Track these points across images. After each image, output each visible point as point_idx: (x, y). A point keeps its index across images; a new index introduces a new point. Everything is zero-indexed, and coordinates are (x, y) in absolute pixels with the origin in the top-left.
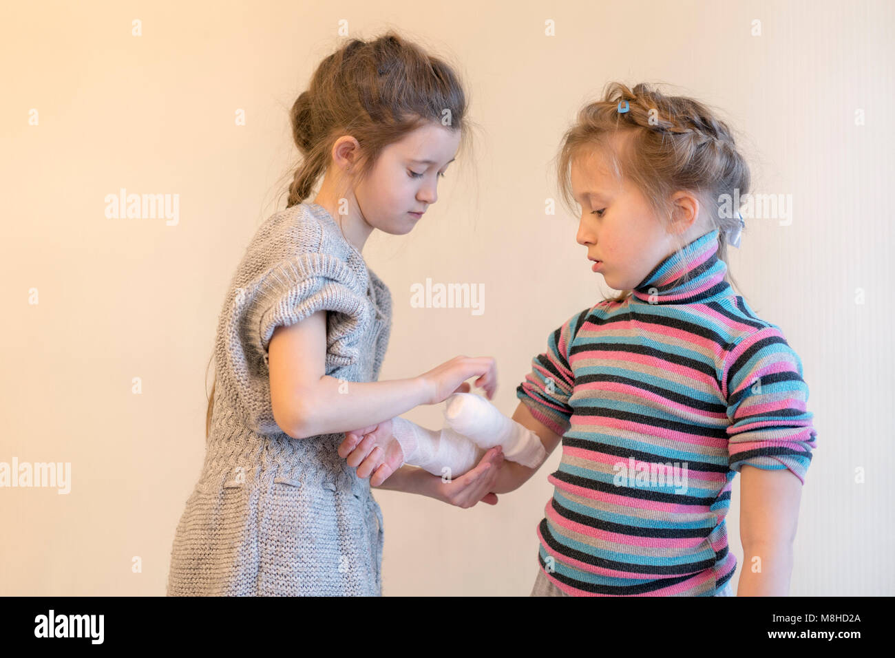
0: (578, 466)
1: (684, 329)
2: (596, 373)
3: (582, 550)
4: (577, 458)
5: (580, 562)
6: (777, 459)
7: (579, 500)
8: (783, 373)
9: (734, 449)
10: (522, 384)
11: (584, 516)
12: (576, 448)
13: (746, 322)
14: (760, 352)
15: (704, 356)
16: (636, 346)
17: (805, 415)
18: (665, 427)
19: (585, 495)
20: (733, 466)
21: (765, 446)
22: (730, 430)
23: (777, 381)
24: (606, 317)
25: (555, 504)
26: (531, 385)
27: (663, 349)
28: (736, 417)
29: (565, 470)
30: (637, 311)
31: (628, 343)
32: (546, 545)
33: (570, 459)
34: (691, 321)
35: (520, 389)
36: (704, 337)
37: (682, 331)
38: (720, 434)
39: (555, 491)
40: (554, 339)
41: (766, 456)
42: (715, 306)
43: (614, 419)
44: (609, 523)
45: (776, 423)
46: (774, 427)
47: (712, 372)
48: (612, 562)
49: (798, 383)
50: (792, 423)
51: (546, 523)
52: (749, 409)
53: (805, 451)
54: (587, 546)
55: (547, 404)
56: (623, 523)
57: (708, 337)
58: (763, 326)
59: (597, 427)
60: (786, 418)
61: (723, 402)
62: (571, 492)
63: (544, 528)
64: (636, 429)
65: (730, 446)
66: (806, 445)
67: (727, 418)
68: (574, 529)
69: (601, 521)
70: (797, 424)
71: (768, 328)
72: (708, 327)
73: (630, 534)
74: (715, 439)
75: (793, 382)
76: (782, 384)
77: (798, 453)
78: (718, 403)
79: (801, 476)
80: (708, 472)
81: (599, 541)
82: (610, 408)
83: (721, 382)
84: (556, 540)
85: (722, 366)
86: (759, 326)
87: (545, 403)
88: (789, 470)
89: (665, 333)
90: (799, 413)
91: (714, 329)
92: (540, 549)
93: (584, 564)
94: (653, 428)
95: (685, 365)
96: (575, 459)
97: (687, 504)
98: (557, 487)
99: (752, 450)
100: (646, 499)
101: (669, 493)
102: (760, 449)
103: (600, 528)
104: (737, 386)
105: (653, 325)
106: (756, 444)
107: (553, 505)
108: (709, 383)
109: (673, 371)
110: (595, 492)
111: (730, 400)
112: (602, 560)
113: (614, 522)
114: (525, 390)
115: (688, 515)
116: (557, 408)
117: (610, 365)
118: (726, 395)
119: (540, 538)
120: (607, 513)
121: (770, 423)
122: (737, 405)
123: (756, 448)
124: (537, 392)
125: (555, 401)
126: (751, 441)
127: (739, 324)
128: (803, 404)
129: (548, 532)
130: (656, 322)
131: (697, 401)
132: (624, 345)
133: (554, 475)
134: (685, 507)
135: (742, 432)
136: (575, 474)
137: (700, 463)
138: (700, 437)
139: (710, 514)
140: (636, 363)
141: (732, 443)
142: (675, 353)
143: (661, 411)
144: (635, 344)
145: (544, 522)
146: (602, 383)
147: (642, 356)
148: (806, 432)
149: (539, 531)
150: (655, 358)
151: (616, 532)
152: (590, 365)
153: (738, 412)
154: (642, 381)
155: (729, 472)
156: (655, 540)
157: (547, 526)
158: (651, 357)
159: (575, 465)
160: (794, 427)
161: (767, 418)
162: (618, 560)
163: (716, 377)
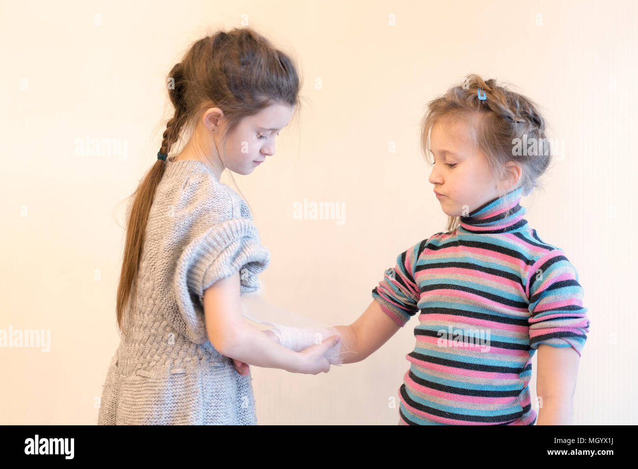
0: (428, 348)
1: (498, 251)
2: (437, 284)
3: (430, 406)
4: (427, 343)
5: (429, 414)
6: (565, 340)
7: (428, 372)
8: (568, 280)
9: (534, 333)
10: (376, 288)
11: (432, 383)
12: (426, 336)
13: (541, 246)
14: (552, 266)
15: (513, 269)
16: (464, 263)
17: (583, 309)
18: (487, 319)
19: (432, 368)
20: (533, 345)
21: (557, 331)
22: (531, 320)
23: (564, 286)
24: (439, 245)
25: (411, 375)
26: (383, 289)
27: (483, 265)
28: (535, 311)
29: (418, 352)
30: (463, 239)
31: (458, 262)
32: (404, 403)
33: (422, 343)
34: (503, 246)
35: (375, 291)
36: (512, 256)
37: (496, 253)
38: (524, 323)
39: (411, 366)
40: (401, 259)
41: (558, 338)
42: (519, 235)
43: (451, 315)
44: (449, 387)
45: (565, 315)
46: (563, 318)
47: (519, 280)
48: (452, 414)
49: (578, 287)
50: (575, 315)
51: (405, 388)
52: (546, 305)
53: (583, 334)
54: (434, 403)
55: (393, 303)
56: (460, 387)
57: (515, 257)
58: (553, 249)
59: (440, 321)
60: (572, 312)
61: (526, 300)
62: (423, 366)
63: (403, 391)
64: (467, 321)
65: (530, 331)
66: (583, 330)
67: (528, 312)
68: (424, 392)
69: (444, 386)
70: (578, 315)
71: (556, 250)
72: (515, 249)
73: (464, 394)
74: (521, 326)
75: (575, 287)
76: (568, 288)
77: (579, 336)
78: (523, 302)
79: (580, 351)
80: (517, 350)
81: (442, 399)
82: (447, 307)
83: (525, 286)
84: (412, 399)
85: (526, 276)
86: (550, 249)
87: (391, 302)
88: (572, 347)
89: (484, 253)
90: (579, 308)
91: (519, 251)
92: (400, 405)
93: (432, 415)
94: (479, 320)
95: (500, 275)
96: (425, 344)
97: (503, 372)
98: (413, 363)
99: (548, 334)
100: (475, 370)
101: (491, 365)
102: (554, 333)
103: (443, 390)
104: (537, 289)
105: (475, 249)
106: (551, 329)
107: (410, 376)
108: (517, 288)
109: (491, 279)
110: (439, 366)
111: (531, 299)
112: (444, 412)
113: (453, 386)
114: (378, 292)
115: (504, 380)
116: (399, 306)
117: (446, 277)
118: (528, 296)
119: (400, 398)
120: (448, 380)
121: (560, 315)
122: (536, 302)
123: (551, 332)
124: (386, 294)
125: (398, 301)
126: (547, 328)
127: (536, 247)
128: (581, 302)
129: (406, 393)
130: (477, 247)
131: (509, 300)
132: (455, 263)
133: (410, 354)
134: (502, 374)
135: (540, 322)
136: (426, 354)
137: (511, 344)
138: (511, 326)
139: (519, 380)
140: (464, 275)
141: (532, 329)
142: (492, 267)
143: (484, 308)
144: (463, 262)
145: (403, 387)
146: (442, 290)
147: (469, 270)
148: (584, 321)
149: (400, 394)
150: (478, 271)
151: (454, 393)
152: (432, 278)
153: (537, 308)
154: (469, 287)
155: (530, 349)
156: (481, 399)
157: (405, 390)
158: (475, 271)
159: (425, 348)
160: (576, 318)
161: (558, 312)
162: (455, 412)
163: (522, 284)
